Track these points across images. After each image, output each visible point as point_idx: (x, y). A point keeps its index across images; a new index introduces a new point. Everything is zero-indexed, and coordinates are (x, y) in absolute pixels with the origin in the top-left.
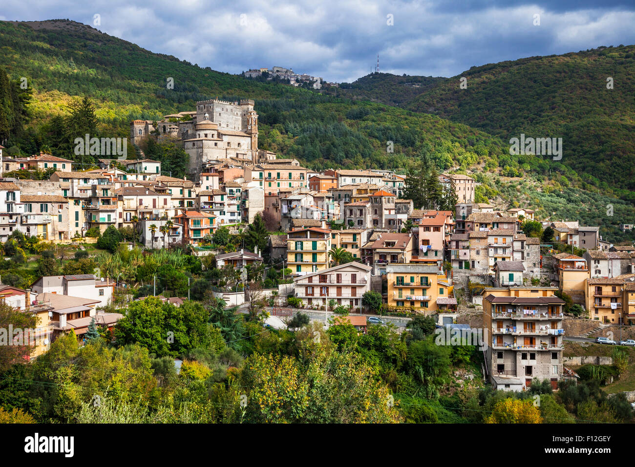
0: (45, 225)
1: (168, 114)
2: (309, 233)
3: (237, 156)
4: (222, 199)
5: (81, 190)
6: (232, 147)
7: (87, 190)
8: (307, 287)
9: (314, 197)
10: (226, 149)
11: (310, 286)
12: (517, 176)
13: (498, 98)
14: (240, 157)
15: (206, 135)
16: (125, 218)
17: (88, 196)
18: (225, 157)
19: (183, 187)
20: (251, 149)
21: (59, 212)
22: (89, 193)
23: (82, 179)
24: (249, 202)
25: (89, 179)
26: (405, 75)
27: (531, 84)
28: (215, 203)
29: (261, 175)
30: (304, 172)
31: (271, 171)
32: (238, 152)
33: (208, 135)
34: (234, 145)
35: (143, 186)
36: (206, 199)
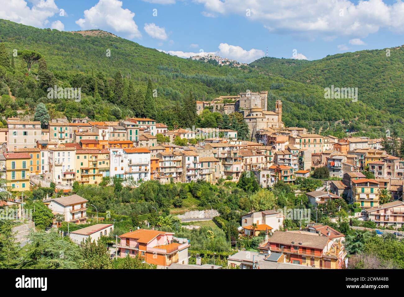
0: (209, 174)
1: (215, 98)
2: (368, 183)
3: (272, 126)
4: (290, 157)
5: (222, 154)
6: (270, 121)
7: (225, 154)
8: (376, 216)
9: (347, 158)
10: (267, 123)
11: (378, 215)
12: (378, 125)
13: (349, 75)
14: (274, 126)
15: (257, 115)
16: (244, 169)
17: (225, 157)
18: (266, 127)
19: (266, 150)
20: (278, 121)
21: (216, 167)
23: (222, 147)
24: (304, 159)
25: (225, 147)
26: (283, 58)
27: (368, 66)
28: (286, 159)
29: (300, 140)
30: (322, 139)
31: (305, 139)
32: (273, 124)
33: (258, 115)
34: (271, 120)
35: (247, 150)
36: (281, 157)
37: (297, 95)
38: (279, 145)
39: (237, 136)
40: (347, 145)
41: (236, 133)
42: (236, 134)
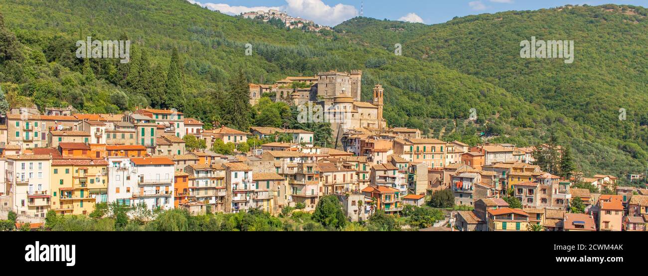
0: (268, 200)
1: (279, 80)
2: (513, 215)
3: (368, 125)
4: (394, 174)
5: (289, 167)
6: (364, 117)
7: (293, 167)
9: (482, 175)
10: (361, 120)
12: (529, 127)
13: (486, 49)
14: (371, 126)
16: (324, 192)
17: (294, 173)
18: (359, 127)
19: (358, 162)
20: (378, 118)
21: (279, 188)
22: (295, 170)
23: (289, 157)
24: (417, 176)
25: (294, 157)
26: (386, 19)
28: (389, 177)
29: (411, 148)
30: (444, 146)
31: (419, 145)
32: (369, 122)
33: (346, 107)
35: (329, 162)
36: (382, 173)
37: (407, 78)
38: (378, 155)
39: (312, 139)
40: (481, 156)
41: (312, 135)
42: (311, 138)
